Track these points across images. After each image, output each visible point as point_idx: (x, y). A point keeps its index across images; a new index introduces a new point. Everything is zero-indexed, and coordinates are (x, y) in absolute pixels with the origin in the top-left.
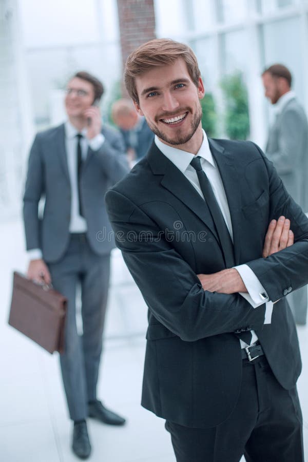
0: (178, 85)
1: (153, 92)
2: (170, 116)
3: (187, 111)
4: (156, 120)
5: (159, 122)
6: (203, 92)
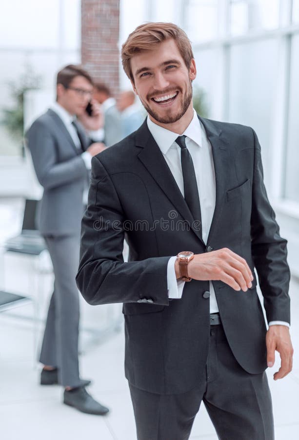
0: (169, 66)
1: (146, 72)
2: (160, 95)
3: (177, 90)
4: (148, 98)
5: (150, 101)
6: (195, 74)
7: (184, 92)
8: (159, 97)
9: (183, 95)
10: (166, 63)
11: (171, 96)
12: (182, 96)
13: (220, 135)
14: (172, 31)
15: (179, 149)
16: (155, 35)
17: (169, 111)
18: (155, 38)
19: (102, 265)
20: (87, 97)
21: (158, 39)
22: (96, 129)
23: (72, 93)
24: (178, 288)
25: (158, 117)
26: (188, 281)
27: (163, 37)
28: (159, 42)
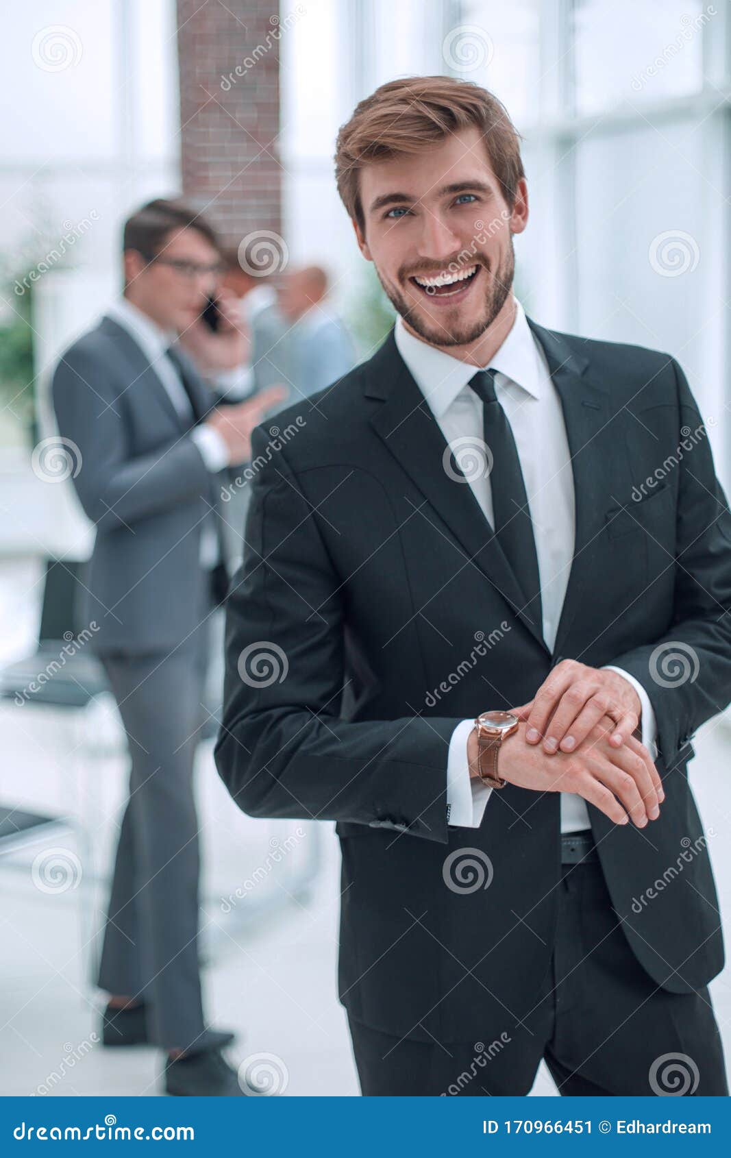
0: (461, 196)
1: (399, 207)
2: (433, 271)
3: (477, 262)
4: (401, 276)
5: (408, 283)
6: (525, 218)
7: (494, 268)
8: (429, 277)
9: (492, 276)
10: (454, 188)
11: (462, 276)
12: (488, 279)
13: (584, 373)
14: (474, 106)
15: (480, 405)
16: (433, 115)
17: (454, 316)
18: (432, 126)
19: (283, 724)
20: (206, 283)
21: (438, 128)
22: (230, 366)
23: (164, 272)
24: (474, 801)
25: (423, 326)
26: (499, 786)
27: (453, 123)
28: (441, 135)
